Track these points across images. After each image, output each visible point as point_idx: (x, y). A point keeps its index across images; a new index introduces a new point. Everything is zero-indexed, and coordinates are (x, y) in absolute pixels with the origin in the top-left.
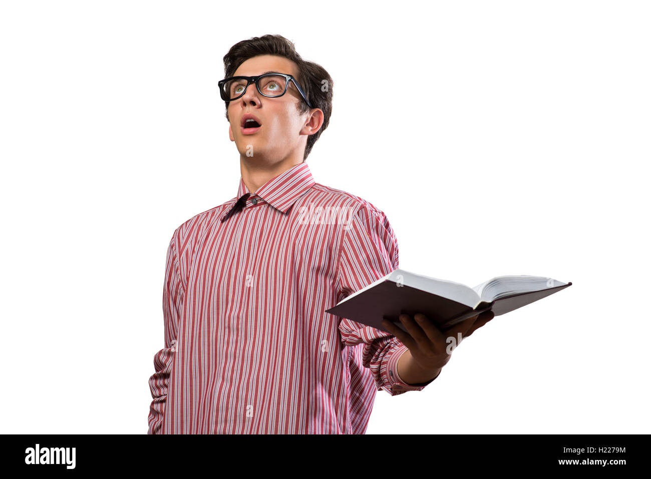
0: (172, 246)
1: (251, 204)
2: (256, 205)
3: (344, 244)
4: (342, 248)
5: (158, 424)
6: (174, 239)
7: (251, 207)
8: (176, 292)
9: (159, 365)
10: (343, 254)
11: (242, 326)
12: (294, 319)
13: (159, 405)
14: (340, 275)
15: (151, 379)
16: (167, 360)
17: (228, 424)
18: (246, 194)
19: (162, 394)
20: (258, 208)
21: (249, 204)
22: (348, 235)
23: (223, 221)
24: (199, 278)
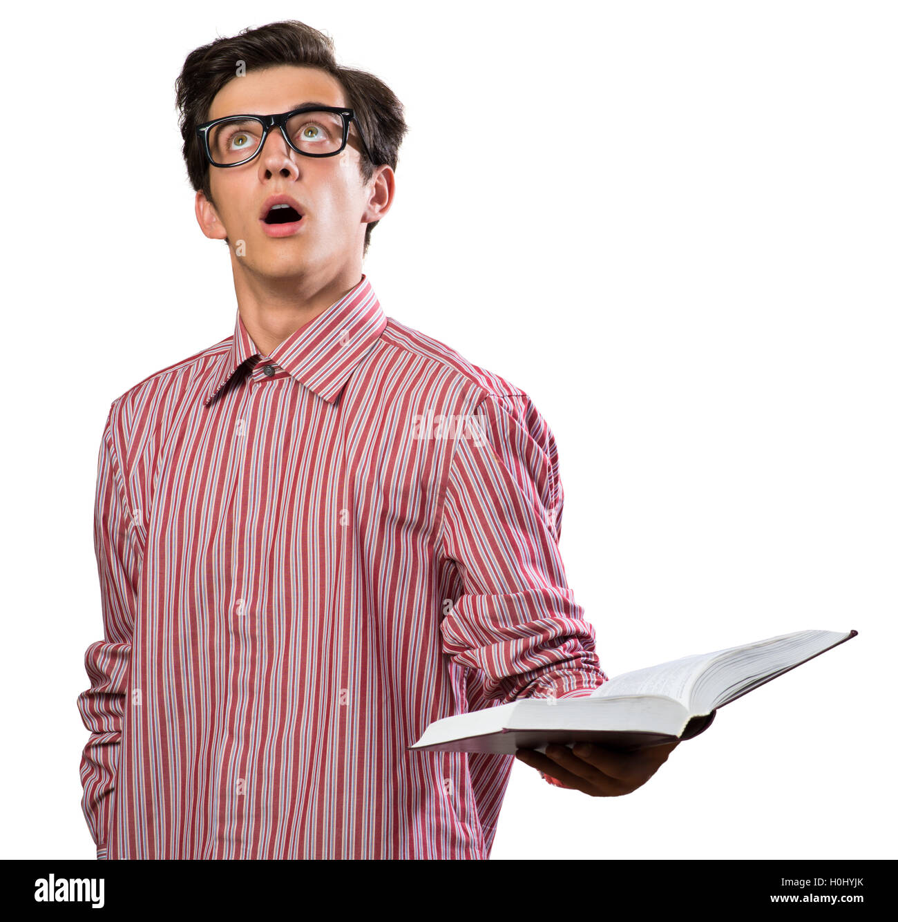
0: (107, 445)
1: (263, 376)
2: (272, 377)
3: (451, 476)
4: (446, 483)
5: (101, 789)
6: (110, 428)
7: (264, 381)
8: (122, 535)
9: (95, 674)
10: (448, 492)
11: (262, 631)
12: (360, 626)
13: (101, 750)
14: (444, 529)
15: (82, 697)
16: (111, 667)
17: (245, 823)
18: (251, 358)
19: (105, 729)
20: (276, 382)
21: (258, 374)
22: (456, 458)
23: (208, 406)
24: (169, 528)
